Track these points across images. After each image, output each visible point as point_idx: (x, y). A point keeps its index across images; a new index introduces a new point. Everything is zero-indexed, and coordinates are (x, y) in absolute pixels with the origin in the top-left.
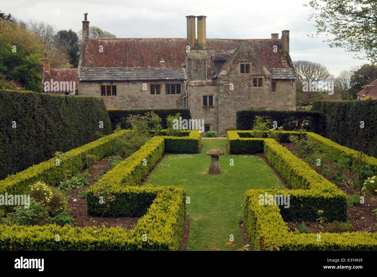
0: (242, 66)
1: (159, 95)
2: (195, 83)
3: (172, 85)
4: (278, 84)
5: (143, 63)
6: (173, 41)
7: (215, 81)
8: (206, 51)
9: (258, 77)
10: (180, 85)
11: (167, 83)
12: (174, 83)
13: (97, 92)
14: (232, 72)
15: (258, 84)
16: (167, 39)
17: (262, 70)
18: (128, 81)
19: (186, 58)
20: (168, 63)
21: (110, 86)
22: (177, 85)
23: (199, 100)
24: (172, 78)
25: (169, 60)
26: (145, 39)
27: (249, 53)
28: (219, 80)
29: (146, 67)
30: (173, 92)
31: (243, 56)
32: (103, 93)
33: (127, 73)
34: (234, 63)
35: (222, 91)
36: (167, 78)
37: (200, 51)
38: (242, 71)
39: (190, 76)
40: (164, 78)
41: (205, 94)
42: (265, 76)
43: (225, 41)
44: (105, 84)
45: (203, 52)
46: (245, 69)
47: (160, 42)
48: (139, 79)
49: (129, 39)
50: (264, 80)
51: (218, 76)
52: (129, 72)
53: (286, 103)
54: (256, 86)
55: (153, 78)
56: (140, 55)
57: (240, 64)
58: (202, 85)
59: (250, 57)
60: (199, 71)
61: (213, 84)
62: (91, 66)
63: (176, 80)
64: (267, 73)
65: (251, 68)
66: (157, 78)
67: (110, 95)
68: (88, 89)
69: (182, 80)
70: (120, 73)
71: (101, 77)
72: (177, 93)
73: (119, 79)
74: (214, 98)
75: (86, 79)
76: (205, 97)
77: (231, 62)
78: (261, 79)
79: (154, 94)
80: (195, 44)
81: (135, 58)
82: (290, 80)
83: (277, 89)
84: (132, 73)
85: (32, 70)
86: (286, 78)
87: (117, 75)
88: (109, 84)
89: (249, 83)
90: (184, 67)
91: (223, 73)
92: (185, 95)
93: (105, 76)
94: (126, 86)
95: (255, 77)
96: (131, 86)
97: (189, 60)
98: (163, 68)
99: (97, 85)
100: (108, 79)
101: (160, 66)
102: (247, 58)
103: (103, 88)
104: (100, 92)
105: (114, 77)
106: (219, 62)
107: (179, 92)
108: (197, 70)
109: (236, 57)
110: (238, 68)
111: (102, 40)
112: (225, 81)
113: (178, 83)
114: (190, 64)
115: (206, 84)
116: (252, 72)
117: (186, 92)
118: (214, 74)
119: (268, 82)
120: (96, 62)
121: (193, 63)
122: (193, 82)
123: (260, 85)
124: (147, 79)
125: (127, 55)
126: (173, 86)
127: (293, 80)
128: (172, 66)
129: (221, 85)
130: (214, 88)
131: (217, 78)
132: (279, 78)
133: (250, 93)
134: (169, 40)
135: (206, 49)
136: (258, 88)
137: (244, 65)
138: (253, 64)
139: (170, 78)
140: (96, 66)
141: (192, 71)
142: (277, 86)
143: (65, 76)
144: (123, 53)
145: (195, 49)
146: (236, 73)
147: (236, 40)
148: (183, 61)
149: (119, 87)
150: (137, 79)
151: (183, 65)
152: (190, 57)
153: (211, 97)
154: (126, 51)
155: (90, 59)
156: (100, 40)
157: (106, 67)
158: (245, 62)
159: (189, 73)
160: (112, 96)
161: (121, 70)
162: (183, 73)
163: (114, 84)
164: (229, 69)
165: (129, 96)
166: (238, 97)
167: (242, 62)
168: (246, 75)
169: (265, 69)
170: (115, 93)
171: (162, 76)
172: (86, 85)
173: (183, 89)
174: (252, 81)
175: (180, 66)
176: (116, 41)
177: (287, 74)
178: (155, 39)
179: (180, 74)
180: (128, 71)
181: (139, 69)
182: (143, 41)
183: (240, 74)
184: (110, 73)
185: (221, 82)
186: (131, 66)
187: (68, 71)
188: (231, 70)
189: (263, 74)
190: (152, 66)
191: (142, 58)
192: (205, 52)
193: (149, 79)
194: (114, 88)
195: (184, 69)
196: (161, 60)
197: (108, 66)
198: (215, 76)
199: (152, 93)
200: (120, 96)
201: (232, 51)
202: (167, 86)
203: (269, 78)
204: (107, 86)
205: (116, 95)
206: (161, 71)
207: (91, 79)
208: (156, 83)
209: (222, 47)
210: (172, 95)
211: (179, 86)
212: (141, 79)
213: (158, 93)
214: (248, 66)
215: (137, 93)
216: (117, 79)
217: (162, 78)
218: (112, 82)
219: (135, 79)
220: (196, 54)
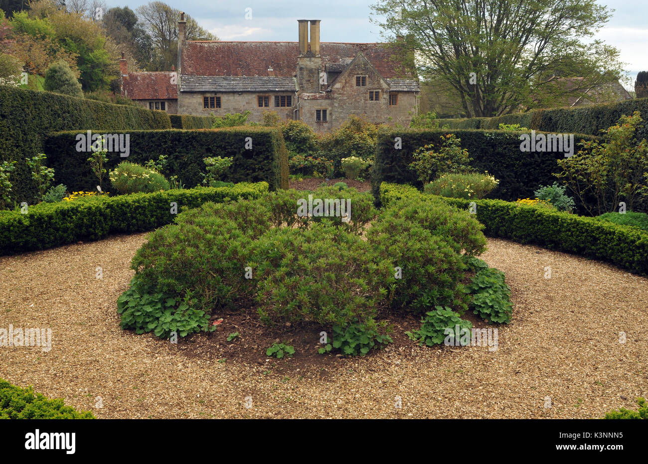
0: (358, 79)
1: (268, 108)
2: (309, 96)
3: (281, 97)
4: (400, 97)
5: (248, 71)
6: (282, 46)
7: (329, 95)
8: (320, 59)
9: (375, 91)
10: (291, 97)
11: (276, 94)
12: (284, 94)
13: (200, 104)
14: (347, 85)
15: (374, 98)
16: (275, 43)
17: (379, 83)
18: (234, 93)
19: (298, 67)
20: (278, 72)
21: (214, 98)
22: (288, 97)
23: (312, 114)
24: (282, 89)
25: (278, 67)
26: (250, 42)
27: (365, 65)
28: (334, 94)
29: (253, 75)
30: (283, 105)
31: (359, 68)
32: (206, 105)
33: (232, 82)
34: (349, 76)
35: (336, 105)
36: (277, 90)
37: (313, 59)
38: (358, 84)
39: (302, 87)
40: (274, 89)
41: (319, 108)
42: (383, 90)
43: (341, 45)
44: (208, 95)
45: (316, 60)
46: (361, 82)
47: (268, 47)
48: (245, 90)
49: (232, 42)
50: (381, 94)
51: (333, 90)
52: (235, 82)
53: (408, 117)
54: (372, 100)
55: (261, 89)
56: (246, 62)
57: (355, 76)
58: (315, 99)
59: (366, 70)
60: (311, 81)
61: (327, 98)
62: (192, 75)
63: (287, 91)
64: (385, 86)
65: (368, 80)
66: (266, 90)
67: (214, 107)
68: (190, 101)
69: (293, 92)
70: (224, 83)
71: (204, 87)
72: (288, 106)
73: (224, 90)
74: (328, 112)
75: (188, 90)
76: (318, 112)
77: (346, 74)
78: (377, 93)
79: (262, 106)
80: (308, 51)
81: (240, 65)
82: (413, 92)
83: (398, 102)
84: (237, 83)
85: (96, 70)
86: (409, 90)
87: (221, 85)
88: (213, 95)
89: (365, 97)
90: (295, 76)
91: (338, 86)
92: (296, 107)
93: (208, 87)
94: (231, 97)
95: (372, 90)
96: (237, 97)
97: (301, 69)
98: (272, 77)
99: (199, 96)
100: (213, 90)
101: (268, 75)
102: (363, 70)
103: (206, 99)
104: (203, 104)
105: (218, 87)
106: (334, 74)
107: (289, 104)
108: (309, 81)
109: (351, 70)
110: (354, 81)
111: (201, 43)
112: (340, 94)
113: (289, 94)
114: (302, 74)
115: (320, 97)
116: (368, 85)
117: (298, 105)
118: (328, 86)
119: (385, 96)
120: (196, 69)
121: (305, 73)
122: (306, 95)
123: (377, 99)
124: (254, 90)
125: (231, 61)
126: (283, 97)
127: (417, 92)
128: (282, 75)
129: (335, 99)
130: (327, 101)
131: (331, 91)
132: (401, 89)
133: (366, 107)
134: (278, 44)
135: (320, 57)
136: (374, 102)
137: (360, 77)
138: (369, 77)
139: (280, 89)
140: (197, 74)
141: (304, 82)
142: (399, 98)
143: (147, 81)
144: (226, 59)
145: (308, 57)
146: (352, 86)
147: (354, 44)
148: (294, 69)
149: (224, 99)
150: (244, 90)
151: (294, 74)
152: (302, 66)
153: (325, 111)
154: (229, 57)
155: (190, 67)
156: (198, 44)
157: (208, 76)
158: (361, 74)
159: (301, 84)
160: (216, 109)
161: (225, 79)
162: (294, 83)
163: (218, 95)
164: (344, 81)
165: (234, 109)
166: (353, 111)
167: (358, 74)
168: (362, 88)
169: (382, 81)
170: (219, 105)
171: (270, 87)
172: (188, 96)
173: (294, 102)
174: (368, 95)
175: (291, 75)
176: (217, 44)
177: (409, 85)
178: (261, 43)
179: (290, 84)
180: (233, 80)
181: (245, 78)
182: (248, 44)
183: (355, 87)
184: (214, 82)
185: (336, 95)
186: (237, 75)
187: (151, 75)
188: (346, 83)
189: (380, 87)
190: (259, 75)
191: (248, 65)
192: (319, 61)
193: (257, 90)
194: (219, 99)
195: (294, 78)
196: (269, 68)
197: (211, 75)
198: (329, 89)
199: (260, 105)
200: (224, 109)
201: (349, 60)
202: (277, 98)
203: (386, 92)
204: (211, 98)
205: (220, 107)
206: (269, 81)
207: (193, 90)
208: (264, 94)
209: (337, 53)
210: (282, 108)
211: (289, 98)
212: (247, 90)
213: (267, 105)
214: (364, 79)
215: (244, 106)
216: (221, 90)
217: (271, 89)
218: (215, 93)
219: (241, 90)
220: (308, 63)
